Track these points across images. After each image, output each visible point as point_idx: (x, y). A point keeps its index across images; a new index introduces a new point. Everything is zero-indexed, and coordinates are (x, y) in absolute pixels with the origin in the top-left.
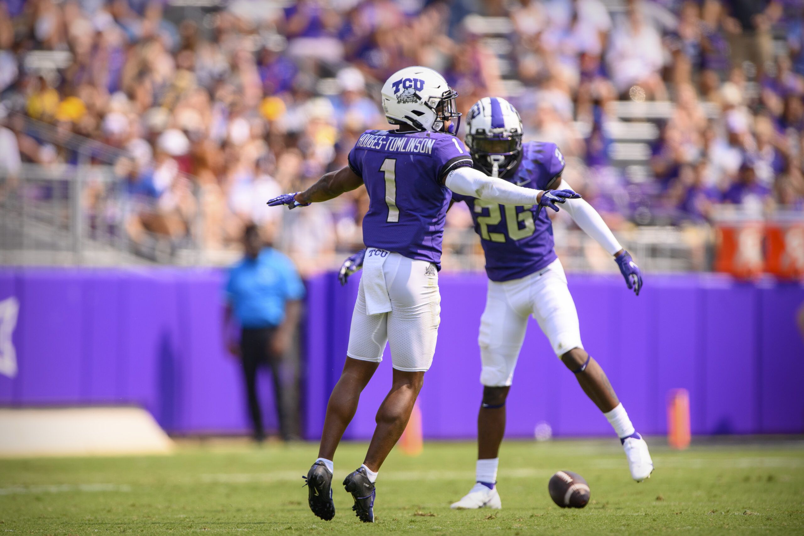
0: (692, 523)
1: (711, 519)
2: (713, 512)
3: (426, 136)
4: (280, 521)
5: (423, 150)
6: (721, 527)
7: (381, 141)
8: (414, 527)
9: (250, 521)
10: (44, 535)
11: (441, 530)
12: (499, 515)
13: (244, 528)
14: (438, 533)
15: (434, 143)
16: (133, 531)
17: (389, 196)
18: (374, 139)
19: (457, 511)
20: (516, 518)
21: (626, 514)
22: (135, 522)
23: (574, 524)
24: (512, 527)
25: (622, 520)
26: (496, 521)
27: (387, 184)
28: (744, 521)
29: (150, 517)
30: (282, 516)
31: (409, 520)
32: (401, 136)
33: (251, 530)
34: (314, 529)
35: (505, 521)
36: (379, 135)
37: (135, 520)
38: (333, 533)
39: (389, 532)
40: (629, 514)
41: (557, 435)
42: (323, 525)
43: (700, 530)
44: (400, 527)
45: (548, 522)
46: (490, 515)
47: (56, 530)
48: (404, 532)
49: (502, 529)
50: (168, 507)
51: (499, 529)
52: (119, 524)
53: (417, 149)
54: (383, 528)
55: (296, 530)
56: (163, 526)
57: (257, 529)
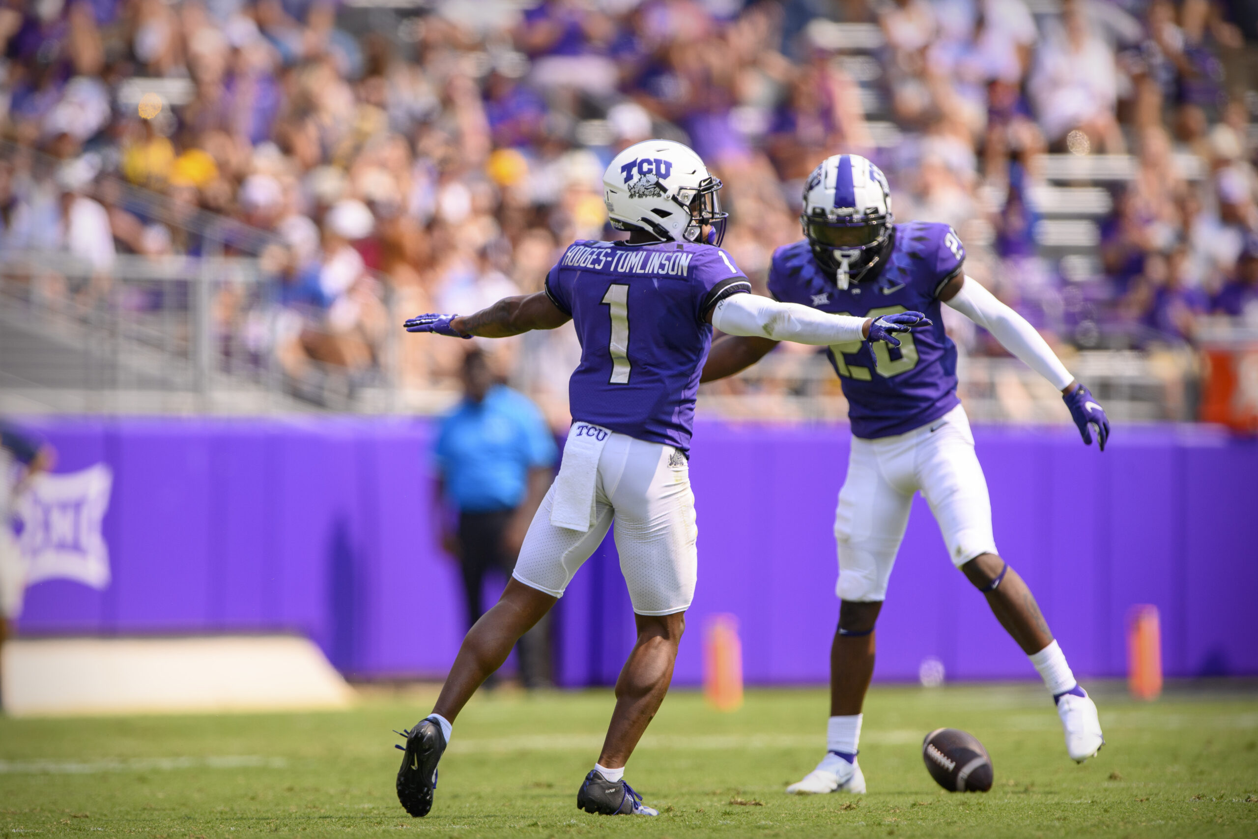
0: (1166, 816)
1: (1195, 810)
2: (1199, 798)
3: (678, 249)
4: (519, 813)
5: (673, 270)
6: (1210, 822)
7: (604, 256)
8: (730, 822)
9: (472, 813)
10: (152, 835)
11: (771, 827)
12: (862, 804)
13: (464, 825)
14: (766, 831)
15: (691, 259)
16: (290, 830)
17: (617, 343)
18: (592, 253)
19: (797, 797)
20: (888, 808)
21: (1062, 801)
22: (293, 815)
23: (980, 818)
24: (883, 823)
25: (1056, 811)
26: (857, 813)
27: (613, 324)
28: (1246, 812)
29: (317, 808)
30: (523, 806)
31: (720, 811)
32: (637, 249)
33: (474, 828)
34: (574, 825)
35: (872, 812)
36: (599, 248)
37: (293, 813)
38: (603, 833)
39: (691, 830)
40: (1067, 802)
41: (952, 678)
42: (587, 820)
43: (1178, 827)
44: (708, 823)
45: (938, 815)
46: (848, 803)
47: (170, 827)
48: (714, 830)
49: (867, 825)
50: (345, 792)
51: (863, 826)
52: (268, 819)
53: (663, 270)
54: (681, 824)
55: (545, 827)
56: (337, 822)
57: (483, 826)
